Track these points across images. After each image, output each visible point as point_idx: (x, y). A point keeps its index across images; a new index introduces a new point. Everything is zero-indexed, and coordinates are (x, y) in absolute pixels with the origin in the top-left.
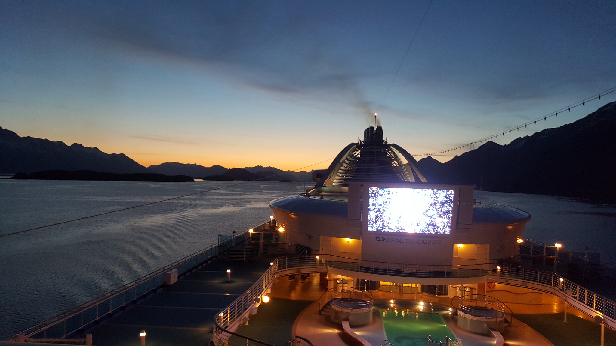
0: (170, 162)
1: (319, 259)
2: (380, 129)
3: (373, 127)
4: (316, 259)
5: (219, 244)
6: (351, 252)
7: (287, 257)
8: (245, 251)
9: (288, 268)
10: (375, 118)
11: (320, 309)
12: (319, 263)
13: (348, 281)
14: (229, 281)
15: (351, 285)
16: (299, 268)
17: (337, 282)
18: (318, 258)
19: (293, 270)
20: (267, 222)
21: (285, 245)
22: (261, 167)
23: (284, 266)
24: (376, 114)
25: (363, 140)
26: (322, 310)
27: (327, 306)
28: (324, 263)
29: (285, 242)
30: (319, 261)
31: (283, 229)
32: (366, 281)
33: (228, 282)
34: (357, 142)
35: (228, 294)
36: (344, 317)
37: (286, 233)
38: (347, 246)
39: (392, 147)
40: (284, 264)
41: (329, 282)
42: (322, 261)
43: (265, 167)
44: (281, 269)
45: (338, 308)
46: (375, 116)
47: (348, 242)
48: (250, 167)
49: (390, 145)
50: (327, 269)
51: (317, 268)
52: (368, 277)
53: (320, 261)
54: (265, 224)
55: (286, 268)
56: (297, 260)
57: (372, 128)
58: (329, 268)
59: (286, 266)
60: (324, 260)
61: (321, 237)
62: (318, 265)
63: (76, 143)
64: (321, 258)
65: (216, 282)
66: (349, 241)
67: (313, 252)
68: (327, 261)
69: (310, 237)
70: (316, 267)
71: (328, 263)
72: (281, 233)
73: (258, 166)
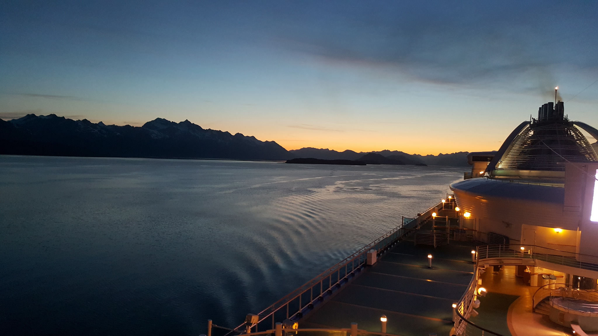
0: (307, 147)
1: (524, 250)
2: (561, 105)
3: (553, 103)
4: (521, 250)
5: (402, 226)
6: (562, 244)
7: (488, 246)
8: (435, 236)
9: (488, 257)
10: (556, 92)
11: (534, 307)
12: (524, 255)
13: (557, 277)
14: (431, 266)
15: (563, 281)
16: (502, 259)
17: (543, 276)
18: (522, 248)
19: (494, 260)
20: (435, 206)
21: (474, 232)
22: (388, 151)
23: (484, 255)
24: (556, 88)
25: (536, 117)
26: (536, 308)
27: (542, 304)
28: (530, 255)
29: (474, 229)
30: (524, 252)
31: (470, 214)
32: (579, 278)
33: (429, 268)
34: (529, 121)
35: (429, 280)
36: (571, 319)
37: (476, 219)
38: (556, 237)
39: (574, 125)
40: (484, 253)
41: (532, 276)
42: (528, 253)
43: (392, 151)
44: (482, 259)
45: (564, 309)
46: (556, 90)
47: (558, 233)
48: (377, 152)
49: (573, 123)
50: (535, 262)
51: (522, 260)
52: (583, 273)
53: (526, 253)
54: (434, 208)
55: (487, 257)
56: (499, 250)
57: (551, 104)
58: (537, 260)
59: (487, 256)
60: (530, 251)
61: (523, 225)
62: (523, 256)
63: (239, 133)
64: (527, 249)
65: (417, 266)
66: (559, 231)
67: (511, 242)
68: (534, 253)
69: (508, 225)
70: (521, 258)
71: (536, 255)
72: (467, 218)
73: (385, 150)
